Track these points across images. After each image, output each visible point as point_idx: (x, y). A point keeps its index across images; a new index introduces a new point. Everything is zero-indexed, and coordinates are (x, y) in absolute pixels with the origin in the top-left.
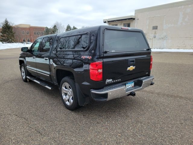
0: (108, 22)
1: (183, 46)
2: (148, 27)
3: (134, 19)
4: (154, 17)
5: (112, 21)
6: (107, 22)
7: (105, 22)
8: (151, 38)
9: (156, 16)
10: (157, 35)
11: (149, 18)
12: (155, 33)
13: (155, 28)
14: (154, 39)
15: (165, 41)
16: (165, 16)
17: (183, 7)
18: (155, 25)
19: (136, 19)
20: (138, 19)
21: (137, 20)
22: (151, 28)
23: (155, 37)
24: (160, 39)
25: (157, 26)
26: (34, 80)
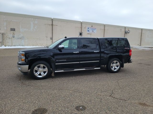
1: (36, 44)
2: (5, 28)
4: (10, 21)
8: (10, 37)
9: (13, 21)
10: (16, 36)
11: (6, 21)
12: (14, 34)
13: (13, 30)
14: (13, 38)
15: (23, 40)
16: (20, 23)
17: (32, 19)
18: (12, 27)
22: (10, 30)
23: (14, 37)
24: (18, 38)
25: (15, 29)
26: (75, 70)
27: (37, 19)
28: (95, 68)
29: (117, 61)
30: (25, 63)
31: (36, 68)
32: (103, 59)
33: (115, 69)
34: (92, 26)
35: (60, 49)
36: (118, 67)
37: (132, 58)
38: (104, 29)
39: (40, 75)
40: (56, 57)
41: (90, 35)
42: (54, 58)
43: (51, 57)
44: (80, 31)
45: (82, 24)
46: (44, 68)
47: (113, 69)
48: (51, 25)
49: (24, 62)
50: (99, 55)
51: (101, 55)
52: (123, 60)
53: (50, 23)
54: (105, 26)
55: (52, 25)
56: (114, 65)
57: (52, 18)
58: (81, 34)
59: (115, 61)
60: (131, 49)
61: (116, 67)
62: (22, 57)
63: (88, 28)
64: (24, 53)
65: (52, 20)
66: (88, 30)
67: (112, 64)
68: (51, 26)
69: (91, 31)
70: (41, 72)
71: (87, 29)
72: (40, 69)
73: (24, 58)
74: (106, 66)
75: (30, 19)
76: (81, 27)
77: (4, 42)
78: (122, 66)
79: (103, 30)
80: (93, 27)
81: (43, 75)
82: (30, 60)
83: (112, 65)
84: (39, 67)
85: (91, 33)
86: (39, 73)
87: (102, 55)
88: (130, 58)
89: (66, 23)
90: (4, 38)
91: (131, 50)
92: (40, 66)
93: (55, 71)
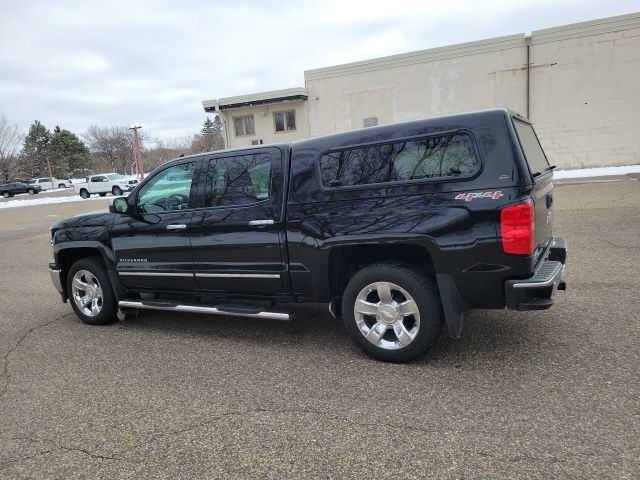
0: (221, 108)
3: (305, 98)
4: (363, 92)
5: (234, 106)
6: (217, 109)
7: (210, 110)
9: (369, 89)
11: (350, 94)
13: (372, 123)
17: (437, 64)
19: (311, 98)
20: (317, 99)
21: (314, 102)
22: (361, 124)
25: (377, 119)
26: (178, 307)
27: (454, 61)
29: (397, 288)
39: (89, 306)
40: (119, 244)
43: (102, 245)
47: (374, 333)
48: (521, 72)
53: (518, 58)
55: (528, 68)
57: (528, 34)
59: (384, 287)
65: (528, 43)
68: (521, 76)
72: (87, 285)
75: (430, 64)
86: (87, 300)
89: (613, 35)
92: (85, 276)
93: (120, 303)
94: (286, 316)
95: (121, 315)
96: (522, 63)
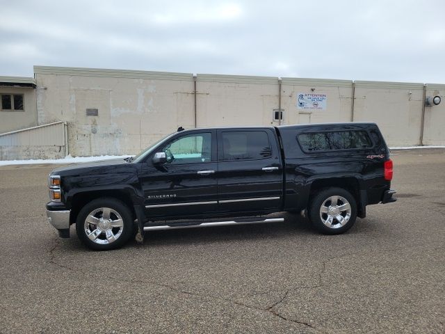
2: (74, 109)
3: (34, 86)
4: (86, 90)
8: (86, 132)
9: (92, 89)
10: (99, 128)
11: (75, 90)
12: (94, 123)
13: (93, 112)
14: (92, 134)
16: (111, 93)
17: (141, 81)
18: (92, 107)
19: (40, 86)
20: (46, 89)
21: (43, 91)
22: (84, 113)
23: (94, 132)
24: (106, 135)
25: (97, 110)
26: (203, 224)
27: (152, 81)
28: (267, 220)
29: (341, 198)
30: (62, 204)
31: (91, 218)
32: (292, 192)
33: (335, 222)
34: (313, 90)
35: (161, 165)
36: (347, 217)
37: (395, 187)
38: (350, 96)
39: (103, 236)
40: (146, 187)
41: (308, 116)
42: (140, 189)
43: (131, 187)
44: (276, 107)
45: (282, 86)
46: (113, 217)
47: (328, 222)
48: (191, 95)
49: (59, 200)
50: (277, 180)
51: (284, 178)
52: (363, 194)
53: (189, 87)
54: (353, 86)
55: (195, 93)
56: (332, 209)
57: (195, 75)
58: (278, 116)
59: (334, 198)
60: (392, 157)
61: (339, 217)
62: (55, 187)
63: (302, 96)
64: (59, 176)
65: (195, 80)
66: (301, 101)
67: (323, 206)
68: (191, 98)
69: (309, 104)
70: (106, 228)
71: (296, 100)
72: (102, 220)
73: (59, 190)
74: (303, 212)
75: (136, 80)
76: (277, 93)
77: (71, 145)
78: (358, 212)
79: (350, 100)
80: (315, 93)
81: (112, 237)
82: (74, 195)
83: (323, 209)
84: (99, 215)
85: (308, 111)
86: (99, 233)
87: (290, 178)
88: (388, 188)
89: (234, 85)
90: (70, 135)
91: (391, 163)
92: (101, 212)
93: (145, 228)
94: (283, 219)
95: (139, 237)
96: (191, 90)
